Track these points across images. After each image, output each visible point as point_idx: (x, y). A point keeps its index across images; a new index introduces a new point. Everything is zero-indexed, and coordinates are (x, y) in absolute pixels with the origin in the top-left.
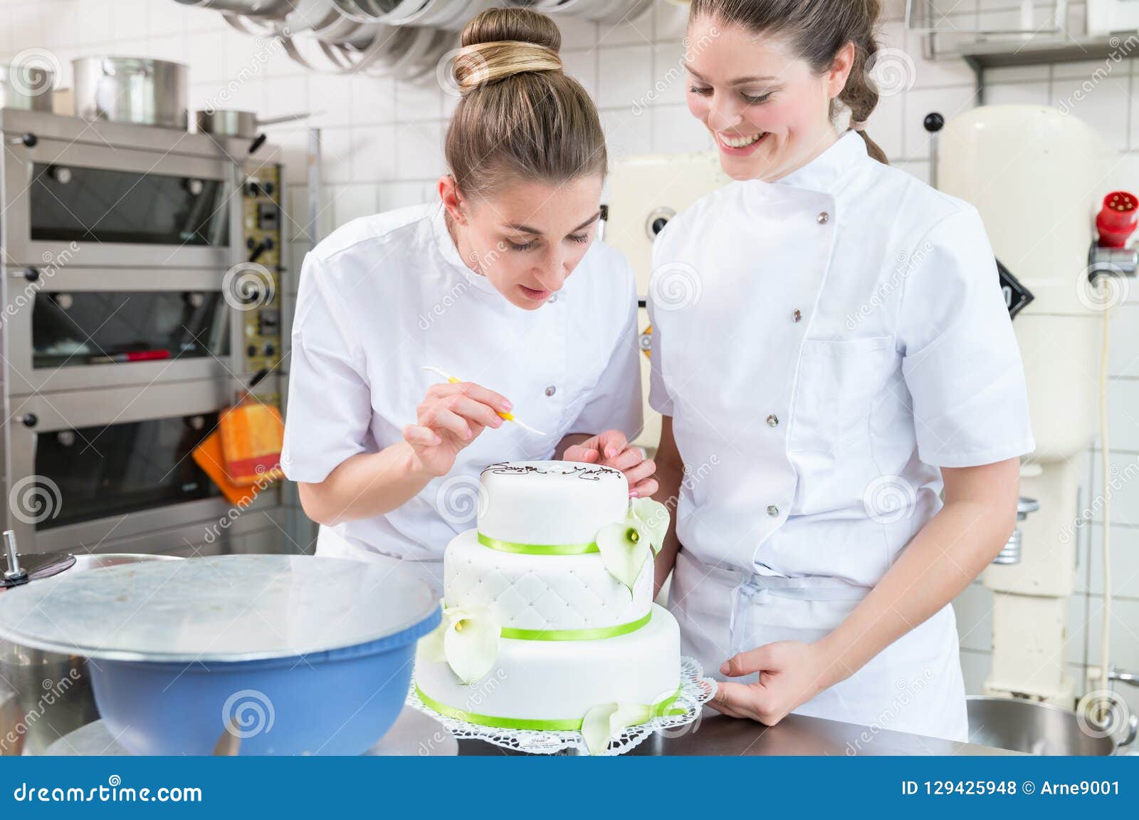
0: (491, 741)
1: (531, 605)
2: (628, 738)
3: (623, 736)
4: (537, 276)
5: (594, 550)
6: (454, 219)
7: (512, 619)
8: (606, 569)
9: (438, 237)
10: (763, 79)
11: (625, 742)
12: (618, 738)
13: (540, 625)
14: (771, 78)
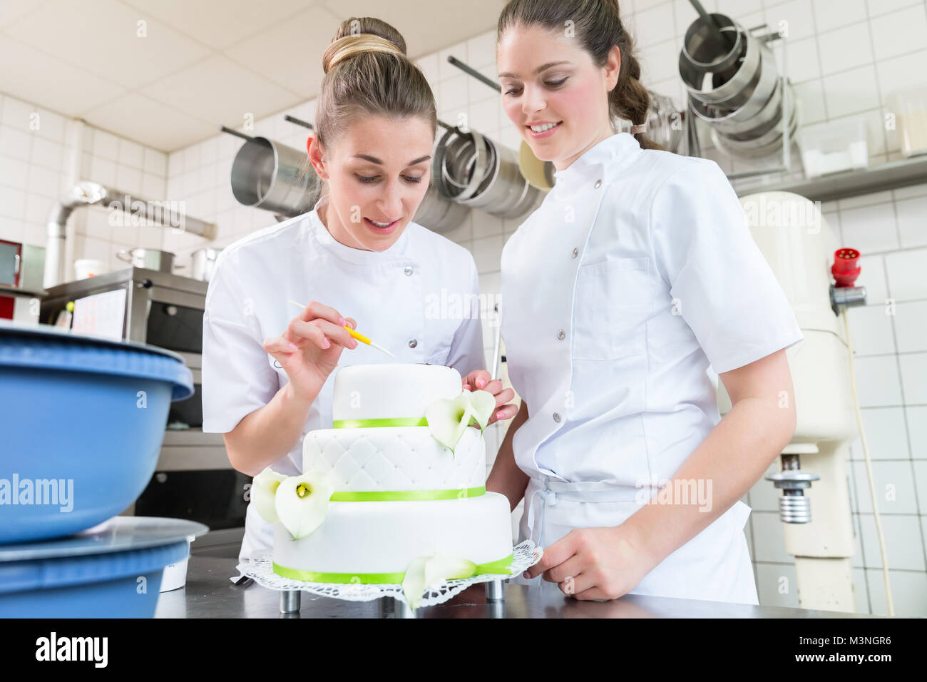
0: (314, 592)
1: (363, 467)
2: (447, 589)
3: (443, 587)
4: (379, 205)
5: (424, 423)
6: (318, 173)
7: (347, 483)
8: (432, 436)
9: (315, 229)
10: (561, 63)
11: (443, 592)
12: (437, 589)
13: (372, 487)
14: (566, 62)
